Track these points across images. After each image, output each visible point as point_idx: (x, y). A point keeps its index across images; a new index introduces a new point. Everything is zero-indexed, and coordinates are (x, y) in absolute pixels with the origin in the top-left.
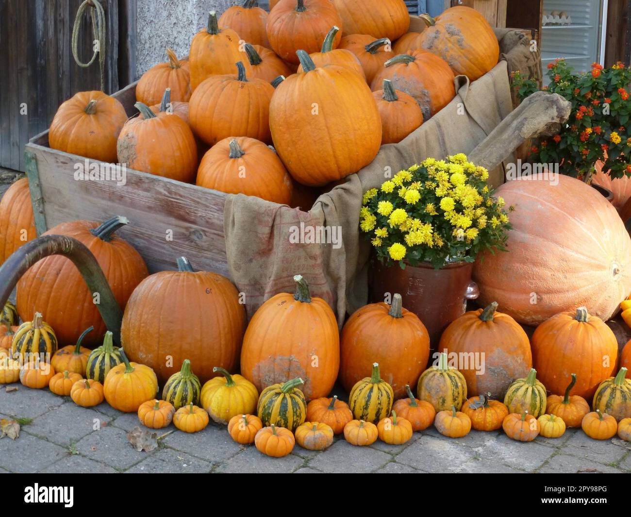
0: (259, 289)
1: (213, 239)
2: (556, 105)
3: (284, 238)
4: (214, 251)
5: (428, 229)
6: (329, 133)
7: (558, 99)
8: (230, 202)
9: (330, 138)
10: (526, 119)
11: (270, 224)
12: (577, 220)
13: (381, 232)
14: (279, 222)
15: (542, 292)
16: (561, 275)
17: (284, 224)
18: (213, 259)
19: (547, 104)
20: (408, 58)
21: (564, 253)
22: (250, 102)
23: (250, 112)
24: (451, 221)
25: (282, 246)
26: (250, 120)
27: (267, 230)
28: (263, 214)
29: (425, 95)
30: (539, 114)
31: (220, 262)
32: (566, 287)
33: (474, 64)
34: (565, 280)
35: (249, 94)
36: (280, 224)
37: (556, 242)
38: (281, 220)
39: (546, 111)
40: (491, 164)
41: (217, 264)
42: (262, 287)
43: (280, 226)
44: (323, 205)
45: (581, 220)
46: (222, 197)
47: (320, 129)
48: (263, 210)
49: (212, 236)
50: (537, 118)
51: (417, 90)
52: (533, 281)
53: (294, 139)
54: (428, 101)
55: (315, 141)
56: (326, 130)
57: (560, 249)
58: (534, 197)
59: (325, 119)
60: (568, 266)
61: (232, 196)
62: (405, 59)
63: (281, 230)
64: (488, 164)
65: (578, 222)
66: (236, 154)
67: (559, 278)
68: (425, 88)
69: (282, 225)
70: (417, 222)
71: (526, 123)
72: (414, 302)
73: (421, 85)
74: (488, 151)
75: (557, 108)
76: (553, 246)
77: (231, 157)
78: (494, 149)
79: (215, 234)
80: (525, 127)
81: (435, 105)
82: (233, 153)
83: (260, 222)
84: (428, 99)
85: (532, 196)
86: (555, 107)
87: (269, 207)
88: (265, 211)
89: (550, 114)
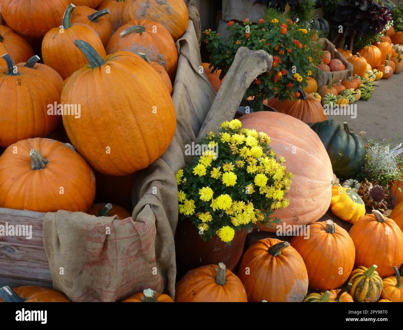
0: (92, 294)
1: (28, 252)
2: (267, 60)
3: (123, 253)
4: (29, 261)
5: (250, 207)
6: (141, 131)
7: (267, 55)
8: (50, 223)
9: (142, 135)
10: (246, 73)
11: (103, 241)
12: (312, 154)
13: (206, 217)
14: (114, 238)
15: (298, 215)
16: (311, 200)
17: (120, 239)
18: (29, 267)
19: (259, 59)
20: (140, 28)
21: (312, 183)
22: (32, 99)
23: (35, 109)
24: (267, 195)
25: (121, 261)
26: (36, 117)
27: (100, 246)
28: (92, 230)
29: (161, 59)
30: (254, 67)
31: (38, 269)
32: (314, 207)
33: (179, 26)
34: (313, 202)
35: (29, 90)
36: (116, 239)
37: (305, 175)
38: (115, 236)
39: (258, 65)
40: (233, 114)
41: (35, 271)
42: (95, 292)
43: (116, 242)
44: (152, 206)
45: (314, 153)
46: (38, 218)
47: (131, 128)
48: (92, 227)
49: (26, 249)
50: (253, 71)
51: (154, 56)
52: (293, 209)
53: (103, 141)
54: (163, 64)
55: (127, 141)
56: (138, 127)
57: (309, 180)
58: (278, 140)
59: (135, 117)
60: (315, 191)
61: (50, 216)
62: (138, 29)
63: (118, 245)
64: (230, 114)
65: (313, 154)
66: (40, 164)
67: (310, 202)
68: (160, 53)
69: (118, 241)
70: (242, 204)
71: (247, 76)
72: (219, 254)
73: (158, 51)
74: (227, 104)
75: (267, 62)
76: (304, 179)
77: (35, 169)
78: (231, 101)
79: (31, 248)
80: (247, 79)
81: (168, 65)
82: (35, 164)
83: (89, 238)
84: (163, 62)
85: (277, 140)
86: (265, 61)
87: (99, 224)
88: (95, 228)
89: (262, 67)
